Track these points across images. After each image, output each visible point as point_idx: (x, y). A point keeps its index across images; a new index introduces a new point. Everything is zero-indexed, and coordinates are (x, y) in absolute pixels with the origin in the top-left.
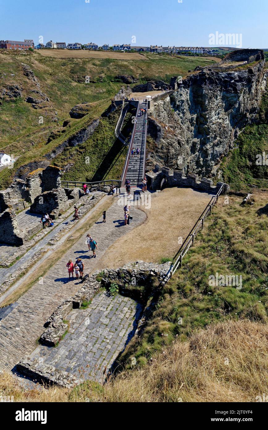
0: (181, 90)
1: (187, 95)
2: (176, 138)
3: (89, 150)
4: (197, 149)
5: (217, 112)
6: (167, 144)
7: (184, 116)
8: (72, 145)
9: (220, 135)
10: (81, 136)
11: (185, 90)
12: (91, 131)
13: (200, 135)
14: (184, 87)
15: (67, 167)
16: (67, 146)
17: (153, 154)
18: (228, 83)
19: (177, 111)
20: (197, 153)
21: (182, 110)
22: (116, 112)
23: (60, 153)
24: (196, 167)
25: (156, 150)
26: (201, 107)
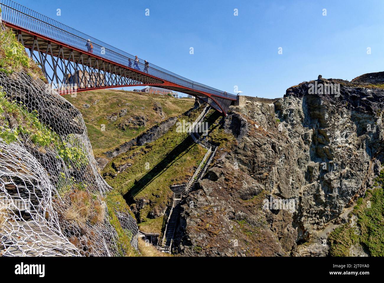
0: (290, 98)
1: (298, 106)
2: (269, 140)
3: (154, 150)
4: (314, 176)
5: (345, 133)
6: (253, 144)
7: (293, 128)
8: (139, 144)
9: (350, 165)
10: (151, 134)
11: (296, 99)
12: (164, 129)
13: (319, 159)
14: (294, 96)
15: (123, 167)
16: (133, 145)
17: (230, 155)
18: (358, 101)
19: (284, 122)
20: (315, 183)
21: (290, 121)
22: (198, 110)
23: (124, 152)
24: (314, 203)
25: (235, 149)
26: (319, 122)
